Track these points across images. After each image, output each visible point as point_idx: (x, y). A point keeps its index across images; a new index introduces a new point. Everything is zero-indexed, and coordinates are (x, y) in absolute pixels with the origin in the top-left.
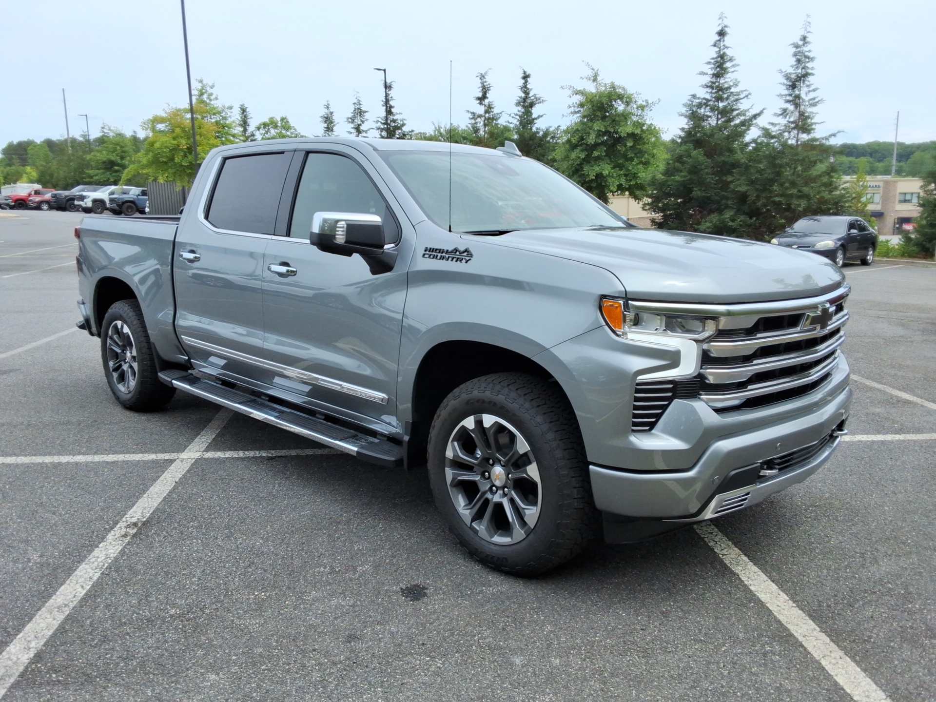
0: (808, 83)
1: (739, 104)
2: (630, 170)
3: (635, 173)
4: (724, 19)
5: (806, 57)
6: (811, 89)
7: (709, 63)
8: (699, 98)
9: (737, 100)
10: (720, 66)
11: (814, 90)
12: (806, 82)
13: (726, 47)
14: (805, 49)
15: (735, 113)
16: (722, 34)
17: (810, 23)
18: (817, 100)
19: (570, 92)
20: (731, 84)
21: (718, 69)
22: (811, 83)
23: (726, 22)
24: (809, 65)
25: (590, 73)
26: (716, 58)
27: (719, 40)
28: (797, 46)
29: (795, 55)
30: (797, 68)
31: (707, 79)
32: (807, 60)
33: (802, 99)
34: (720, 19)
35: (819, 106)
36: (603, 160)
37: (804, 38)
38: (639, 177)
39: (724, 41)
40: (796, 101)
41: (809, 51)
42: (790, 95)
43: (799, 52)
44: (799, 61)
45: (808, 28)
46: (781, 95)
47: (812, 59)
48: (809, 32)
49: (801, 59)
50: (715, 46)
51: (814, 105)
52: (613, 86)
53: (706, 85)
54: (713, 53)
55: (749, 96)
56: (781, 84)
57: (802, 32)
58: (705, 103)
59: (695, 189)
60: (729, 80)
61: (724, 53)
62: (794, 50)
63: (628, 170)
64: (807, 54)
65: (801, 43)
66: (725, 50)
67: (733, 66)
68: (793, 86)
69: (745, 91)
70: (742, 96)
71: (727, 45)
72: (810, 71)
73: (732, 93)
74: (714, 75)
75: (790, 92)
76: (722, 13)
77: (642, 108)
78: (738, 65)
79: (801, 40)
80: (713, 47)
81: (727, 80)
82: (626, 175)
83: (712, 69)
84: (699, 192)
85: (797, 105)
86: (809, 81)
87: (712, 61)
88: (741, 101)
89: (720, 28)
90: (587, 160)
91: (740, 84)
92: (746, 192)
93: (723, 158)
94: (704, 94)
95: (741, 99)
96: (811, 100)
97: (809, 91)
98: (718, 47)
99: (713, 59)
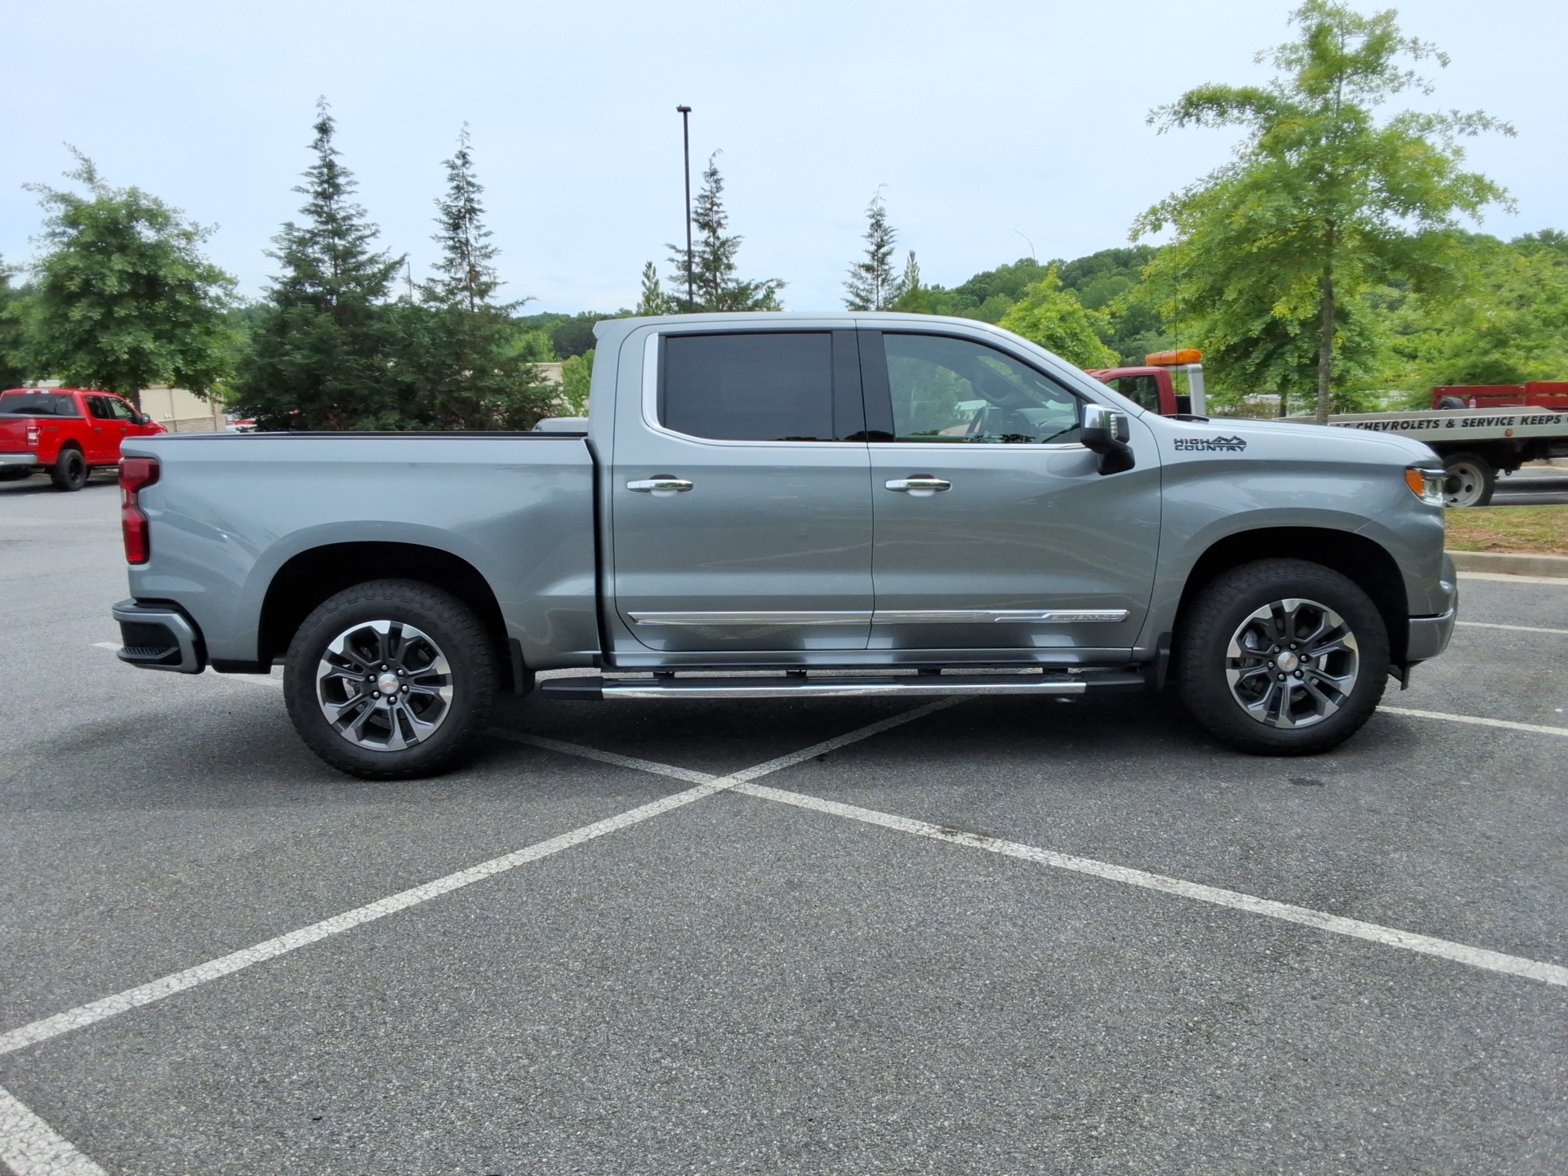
0: (478, 224)
1: (364, 245)
2: (187, 344)
3: (200, 349)
4: (327, 107)
5: (469, 184)
6: (482, 232)
7: (308, 174)
8: (299, 230)
9: (361, 238)
10: (329, 180)
11: (486, 235)
12: (475, 222)
13: (334, 152)
14: (467, 172)
15: (363, 258)
16: (324, 129)
17: (467, 134)
18: (490, 249)
19: (40, 197)
20: (354, 212)
21: (326, 186)
22: (482, 223)
23: (330, 112)
24: (475, 196)
25: (77, 166)
26: (319, 167)
27: (321, 140)
28: (453, 167)
29: (452, 179)
30: (456, 198)
31: (308, 200)
32: (471, 189)
33: (472, 246)
34: (319, 105)
35: (495, 258)
36: (132, 324)
37: (463, 156)
38: (209, 356)
39: (328, 141)
40: (461, 248)
41: (473, 176)
42: (453, 239)
43: (458, 175)
44: (458, 188)
45: (466, 140)
46: (438, 238)
47: (479, 189)
48: (468, 147)
49: (463, 185)
50: (315, 147)
51: (487, 256)
52: (133, 194)
53: (307, 210)
54: (315, 158)
55: (378, 234)
56: (436, 220)
57: (458, 147)
58: (312, 237)
59: (329, 378)
60: (347, 205)
61: (331, 161)
62: (449, 171)
63: (184, 344)
64: (470, 179)
65: (459, 162)
66: (333, 157)
67: (348, 183)
68: (456, 227)
69: (373, 225)
70: (367, 232)
71: (336, 149)
72: (476, 206)
73: (352, 225)
74: (318, 194)
75: (451, 234)
76: (323, 97)
77: (188, 236)
78: (356, 183)
79: (458, 158)
80: (311, 149)
81: (342, 204)
82: (182, 352)
83: (312, 184)
84: (336, 383)
85: (464, 256)
86: (478, 221)
87: (315, 172)
88: (367, 240)
89: (319, 120)
90: (106, 323)
91: (367, 215)
92: (414, 383)
93: (365, 330)
94: (309, 223)
95: (368, 237)
96: (482, 248)
97: (480, 235)
98: (321, 151)
99: (314, 168)
